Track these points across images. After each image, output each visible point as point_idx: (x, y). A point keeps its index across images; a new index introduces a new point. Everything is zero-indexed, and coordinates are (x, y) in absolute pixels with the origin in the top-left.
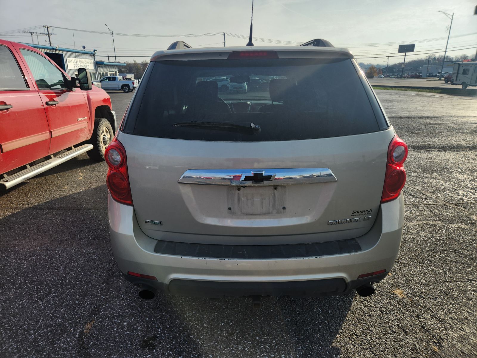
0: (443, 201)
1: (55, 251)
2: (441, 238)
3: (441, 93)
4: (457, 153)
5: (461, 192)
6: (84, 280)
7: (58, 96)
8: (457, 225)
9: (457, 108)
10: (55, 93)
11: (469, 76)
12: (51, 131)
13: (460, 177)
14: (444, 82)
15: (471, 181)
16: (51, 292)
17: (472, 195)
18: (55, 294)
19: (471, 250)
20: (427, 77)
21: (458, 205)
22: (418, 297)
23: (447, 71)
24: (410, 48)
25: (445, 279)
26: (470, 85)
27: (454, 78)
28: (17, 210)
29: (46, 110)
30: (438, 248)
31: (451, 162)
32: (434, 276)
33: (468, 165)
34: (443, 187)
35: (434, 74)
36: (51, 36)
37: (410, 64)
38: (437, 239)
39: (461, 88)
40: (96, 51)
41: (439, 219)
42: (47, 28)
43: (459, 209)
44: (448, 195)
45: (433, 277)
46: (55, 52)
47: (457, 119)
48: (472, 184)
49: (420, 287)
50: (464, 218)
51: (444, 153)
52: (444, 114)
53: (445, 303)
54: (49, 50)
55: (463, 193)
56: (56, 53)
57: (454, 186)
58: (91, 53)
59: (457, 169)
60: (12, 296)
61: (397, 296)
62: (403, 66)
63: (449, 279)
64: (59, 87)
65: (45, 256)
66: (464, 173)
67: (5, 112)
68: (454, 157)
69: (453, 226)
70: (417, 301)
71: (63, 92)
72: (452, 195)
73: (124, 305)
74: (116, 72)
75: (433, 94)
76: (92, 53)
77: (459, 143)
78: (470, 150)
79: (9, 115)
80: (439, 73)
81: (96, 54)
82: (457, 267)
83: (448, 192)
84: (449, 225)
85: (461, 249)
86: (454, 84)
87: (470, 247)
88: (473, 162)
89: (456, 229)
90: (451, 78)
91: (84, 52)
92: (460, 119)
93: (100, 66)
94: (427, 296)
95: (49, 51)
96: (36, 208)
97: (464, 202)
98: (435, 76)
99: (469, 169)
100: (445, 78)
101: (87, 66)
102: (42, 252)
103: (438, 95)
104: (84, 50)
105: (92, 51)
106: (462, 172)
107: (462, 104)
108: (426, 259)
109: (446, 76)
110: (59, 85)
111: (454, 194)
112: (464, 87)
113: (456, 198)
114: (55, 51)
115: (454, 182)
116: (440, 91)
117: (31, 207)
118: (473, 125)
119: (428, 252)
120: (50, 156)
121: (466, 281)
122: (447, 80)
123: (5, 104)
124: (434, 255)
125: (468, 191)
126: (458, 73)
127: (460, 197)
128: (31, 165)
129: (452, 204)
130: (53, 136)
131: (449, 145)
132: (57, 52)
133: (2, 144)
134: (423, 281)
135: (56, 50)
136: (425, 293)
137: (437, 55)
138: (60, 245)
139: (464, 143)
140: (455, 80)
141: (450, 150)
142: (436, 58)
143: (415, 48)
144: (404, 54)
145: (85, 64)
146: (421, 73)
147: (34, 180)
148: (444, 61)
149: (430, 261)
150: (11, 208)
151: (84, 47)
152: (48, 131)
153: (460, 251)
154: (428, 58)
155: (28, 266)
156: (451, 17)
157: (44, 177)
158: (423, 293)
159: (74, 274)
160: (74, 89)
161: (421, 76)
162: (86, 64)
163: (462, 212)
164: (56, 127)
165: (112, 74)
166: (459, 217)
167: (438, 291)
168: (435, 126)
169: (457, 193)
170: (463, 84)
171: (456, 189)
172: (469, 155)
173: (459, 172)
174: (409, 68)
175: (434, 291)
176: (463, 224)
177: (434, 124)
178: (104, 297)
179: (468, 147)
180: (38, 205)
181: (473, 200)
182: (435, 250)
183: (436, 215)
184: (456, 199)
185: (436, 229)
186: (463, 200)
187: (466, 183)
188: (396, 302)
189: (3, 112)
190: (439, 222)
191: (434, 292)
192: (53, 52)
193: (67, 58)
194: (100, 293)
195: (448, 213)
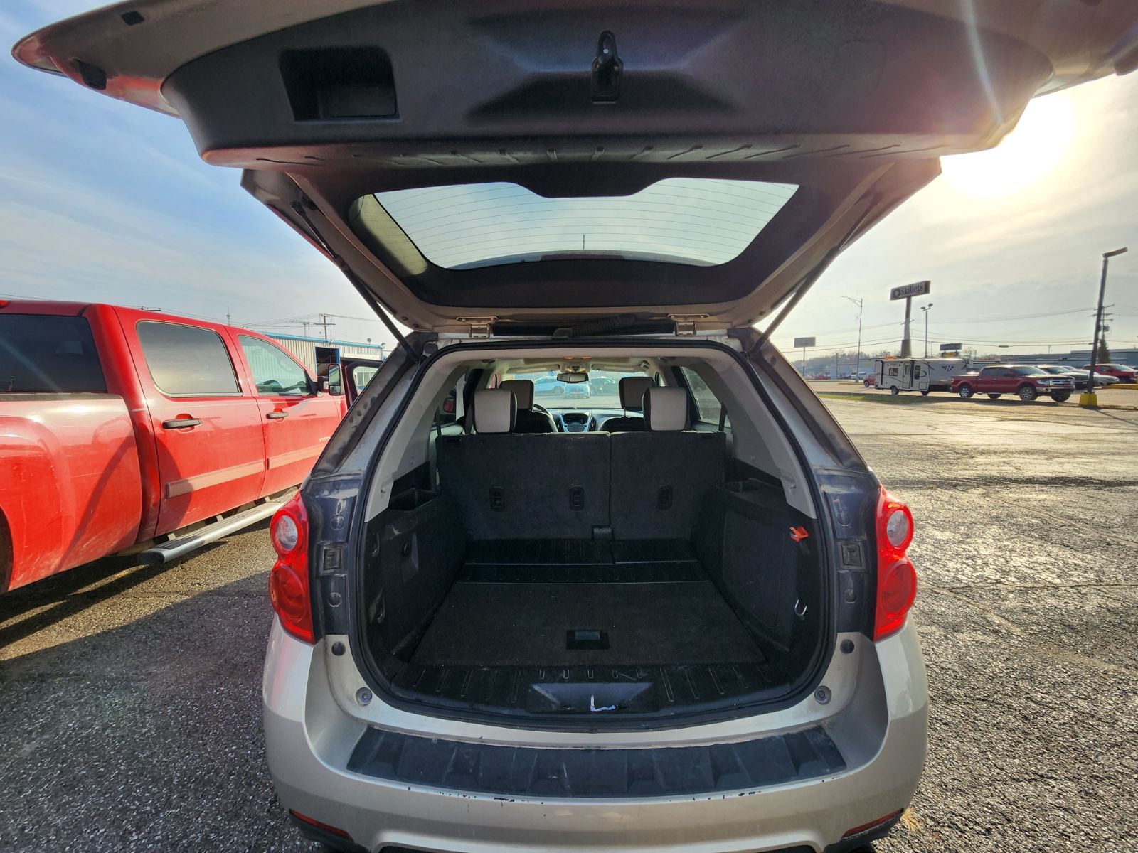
0: (925, 581)
1: (217, 691)
2: (949, 666)
3: (863, 400)
4: (919, 492)
5: (951, 565)
6: (247, 770)
7: (290, 405)
8: (969, 636)
9: (892, 421)
10: (286, 400)
11: (900, 377)
12: (268, 460)
13: (938, 534)
14: (864, 386)
15: (959, 542)
16: (168, 804)
17: (971, 569)
18: (174, 811)
19: (1016, 696)
20: (838, 379)
21: (954, 590)
22: (949, 827)
23: (867, 372)
24: (809, 342)
25: (990, 775)
26: (902, 390)
27: (878, 379)
28: (184, 598)
29: (264, 427)
30: (952, 691)
31: (916, 509)
32: (965, 766)
33: (944, 513)
34: (917, 554)
35: (847, 376)
36: (328, 327)
37: (811, 361)
38: (942, 668)
39: (891, 394)
41: (933, 623)
42: (325, 317)
43: (959, 599)
44: (930, 571)
45: (964, 768)
46: (329, 347)
47: (900, 437)
48: (964, 549)
49: (946, 799)
50: (976, 618)
51: (899, 492)
52: (878, 431)
53: (1011, 845)
54: (320, 344)
55: (956, 566)
57: (936, 553)
58: (377, 346)
59: (929, 521)
60: (83, 814)
61: (904, 827)
62: (803, 364)
63: (998, 774)
64: (298, 391)
65: (193, 703)
66: (943, 528)
67: (186, 431)
68: (916, 499)
69: (961, 636)
70: (950, 841)
71: (303, 398)
72: (938, 570)
73: (311, 847)
75: (853, 402)
76: (379, 347)
77: (917, 475)
78: (938, 487)
79: (193, 435)
80: (853, 374)
81: (384, 348)
82: (1004, 741)
83: (928, 564)
84: (954, 636)
85: (996, 693)
86: (879, 389)
87: (1012, 688)
88: (951, 507)
89: (969, 644)
90: (873, 380)
92: (904, 438)
94: (967, 825)
96: (220, 592)
97: (962, 585)
98: (849, 378)
99: (950, 521)
100: (865, 381)
102: (191, 694)
103: (860, 403)
104: (368, 343)
105: (379, 344)
106: (940, 527)
107: (899, 415)
108: (935, 718)
109: (865, 377)
110: (299, 389)
111: (941, 568)
112: (894, 393)
113: (947, 576)
115: (933, 545)
116: (861, 397)
117: (211, 591)
118: (928, 447)
119: (934, 700)
120: (263, 498)
121: (1036, 780)
122: (868, 383)
123: (190, 417)
124: (950, 709)
125: (963, 563)
126: (882, 374)
127: (953, 574)
128: (226, 515)
129: (944, 588)
130: (271, 467)
131: (902, 479)
132: (332, 347)
133: (169, 484)
134: (948, 780)
135: (330, 343)
136: (961, 816)
137: (847, 352)
138: (230, 677)
139: (923, 476)
140: (880, 383)
141: (907, 488)
142: (847, 355)
143: (816, 341)
144: (802, 349)
146: (829, 373)
147: (235, 539)
148: (858, 359)
149: (945, 724)
150: (177, 592)
151: (369, 340)
152: (264, 460)
153: (995, 697)
154: (835, 354)
155: (149, 731)
156: (860, 304)
157: (255, 533)
158: (956, 816)
159: (232, 752)
160: (319, 394)
161: (829, 378)
163: (968, 607)
164: (278, 453)
166: (967, 618)
167: (986, 809)
168: (871, 448)
169: (945, 566)
170: (892, 388)
171: (940, 559)
172: (940, 496)
173: (933, 525)
174: (811, 367)
175: (979, 810)
176: (979, 632)
177: (869, 446)
178: (272, 821)
179: (933, 483)
180: (226, 586)
181: (978, 580)
182: (948, 694)
183: (923, 612)
184: (946, 578)
185: (934, 644)
186: (960, 581)
187: (955, 547)
188: (905, 843)
189: (183, 431)
190: (934, 628)
191: (980, 814)
192: (327, 347)
193: (344, 354)
194: (268, 811)
195: (943, 609)
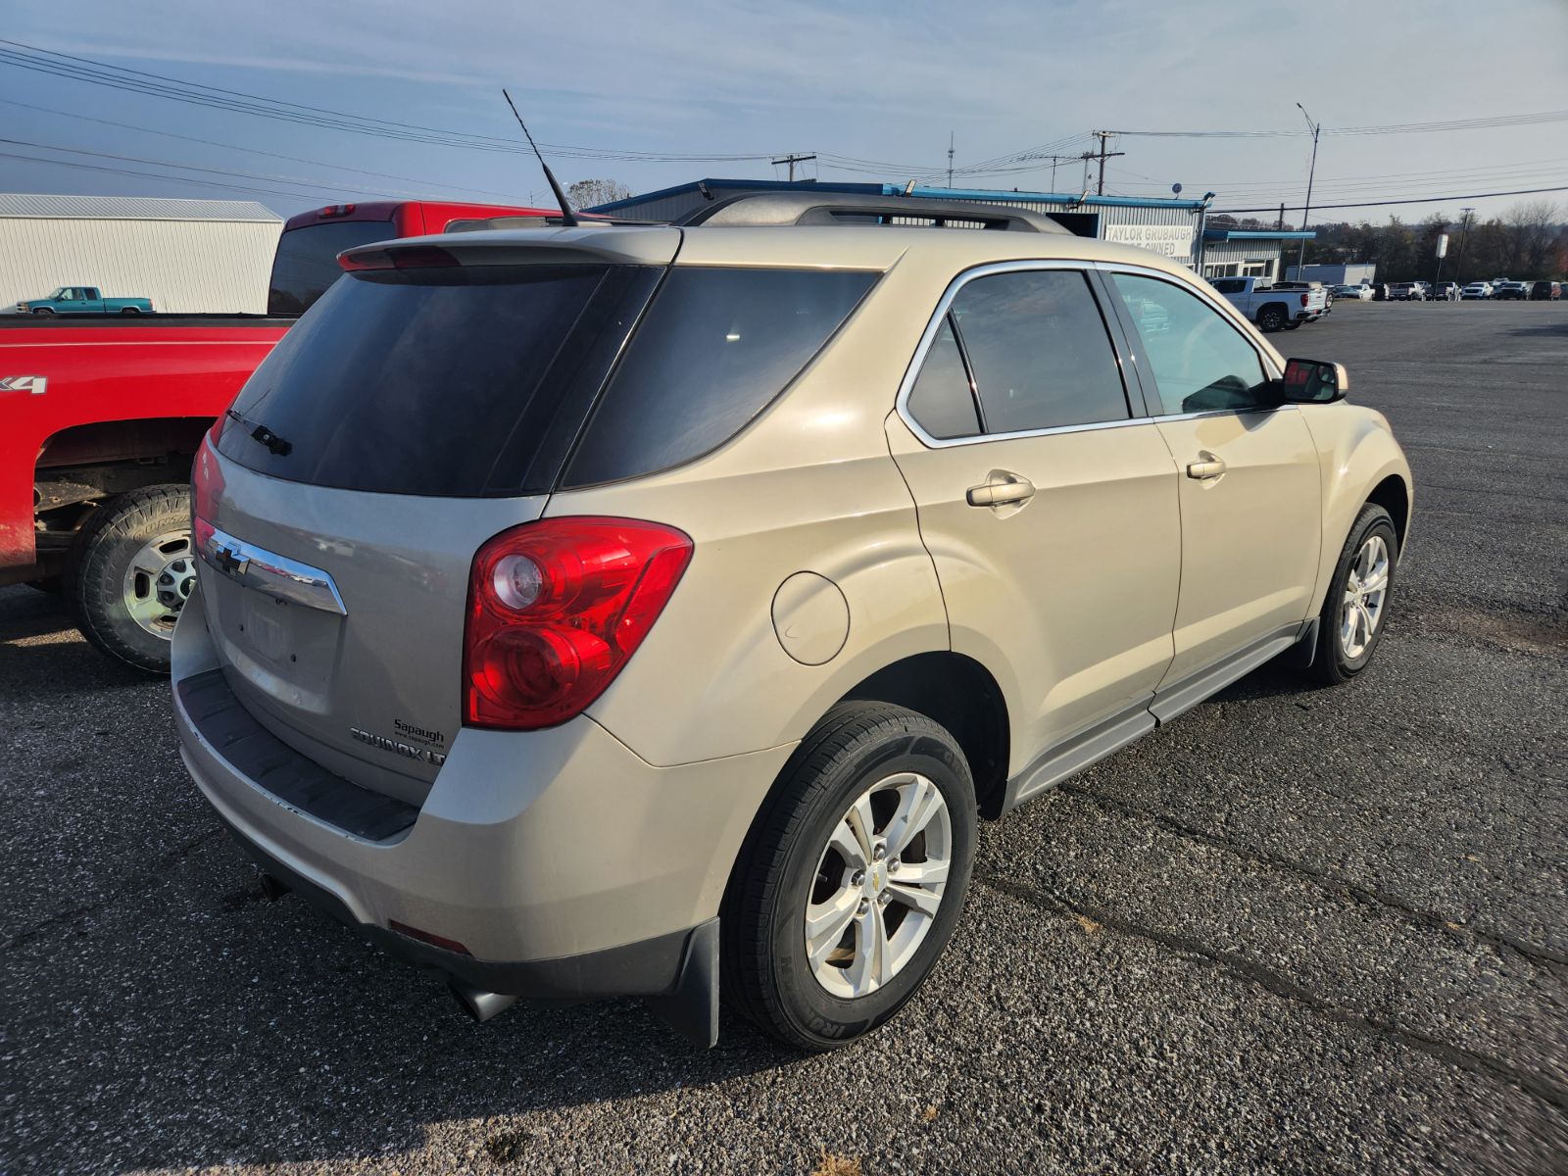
40: (1214, 195)
42: (1104, 137)
46: (1075, 211)
54: (1058, 207)
56: (1079, 212)
58: (1193, 203)
74: (1270, 263)
76: (1197, 206)
81: (1209, 206)
91: (1176, 202)
93: (1213, 246)
95: (1058, 209)
101: (1169, 247)
104: (1174, 196)
105: (1199, 197)
114: (1077, 208)
132: (1083, 210)
135: (1080, 203)
145: (1162, 241)
151: (1177, 188)
162: (1165, 242)
165: (1252, 269)
192: (1071, 211)
193: (1108, 226)
